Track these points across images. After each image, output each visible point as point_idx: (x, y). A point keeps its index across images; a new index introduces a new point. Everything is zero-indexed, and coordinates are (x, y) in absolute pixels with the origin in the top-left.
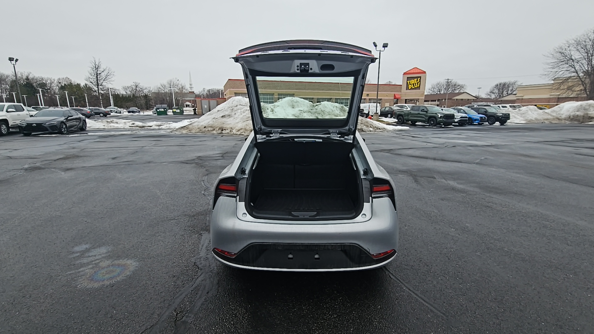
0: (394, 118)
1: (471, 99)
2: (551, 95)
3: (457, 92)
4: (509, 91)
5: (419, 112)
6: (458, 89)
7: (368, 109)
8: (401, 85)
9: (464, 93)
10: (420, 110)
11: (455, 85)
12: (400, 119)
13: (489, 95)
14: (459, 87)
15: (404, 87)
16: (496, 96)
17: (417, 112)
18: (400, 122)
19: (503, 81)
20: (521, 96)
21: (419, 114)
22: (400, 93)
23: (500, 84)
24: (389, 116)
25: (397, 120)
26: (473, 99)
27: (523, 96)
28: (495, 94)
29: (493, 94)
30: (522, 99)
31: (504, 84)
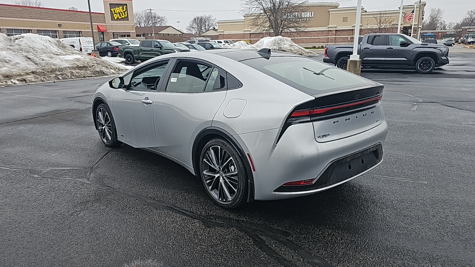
0: (120, 57)
1: (177, 34)
2: (244, 31)
3: (159, 25)
4: (207, 26)
5: (151, 48)
6: (159, 22)
7: (79, 44)
8: (104, 14)
9: (169, 27)
10: (153, 46)
11: (155, 17)
12: (129, 57)
13: (189, 30)
14: (159, 20)
15: (108, 16)
16: (196, 31)
17: (149, 49)
18: (129, 61)
19: (200, 15)
20: (222, 32)
21: (152, 50)
22: (105, 24)
23: (198, 19)
24: (109, 54)
25: (125, 60)
26: (179, 34)
27: (223, 32)
28: (195, 29)
29: (193, 29)
30: (223, 34)
31: (201, 19)
